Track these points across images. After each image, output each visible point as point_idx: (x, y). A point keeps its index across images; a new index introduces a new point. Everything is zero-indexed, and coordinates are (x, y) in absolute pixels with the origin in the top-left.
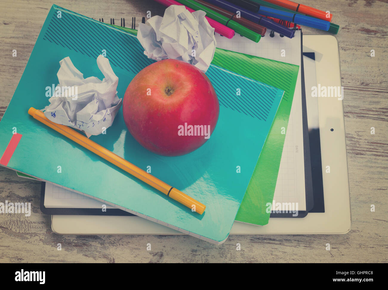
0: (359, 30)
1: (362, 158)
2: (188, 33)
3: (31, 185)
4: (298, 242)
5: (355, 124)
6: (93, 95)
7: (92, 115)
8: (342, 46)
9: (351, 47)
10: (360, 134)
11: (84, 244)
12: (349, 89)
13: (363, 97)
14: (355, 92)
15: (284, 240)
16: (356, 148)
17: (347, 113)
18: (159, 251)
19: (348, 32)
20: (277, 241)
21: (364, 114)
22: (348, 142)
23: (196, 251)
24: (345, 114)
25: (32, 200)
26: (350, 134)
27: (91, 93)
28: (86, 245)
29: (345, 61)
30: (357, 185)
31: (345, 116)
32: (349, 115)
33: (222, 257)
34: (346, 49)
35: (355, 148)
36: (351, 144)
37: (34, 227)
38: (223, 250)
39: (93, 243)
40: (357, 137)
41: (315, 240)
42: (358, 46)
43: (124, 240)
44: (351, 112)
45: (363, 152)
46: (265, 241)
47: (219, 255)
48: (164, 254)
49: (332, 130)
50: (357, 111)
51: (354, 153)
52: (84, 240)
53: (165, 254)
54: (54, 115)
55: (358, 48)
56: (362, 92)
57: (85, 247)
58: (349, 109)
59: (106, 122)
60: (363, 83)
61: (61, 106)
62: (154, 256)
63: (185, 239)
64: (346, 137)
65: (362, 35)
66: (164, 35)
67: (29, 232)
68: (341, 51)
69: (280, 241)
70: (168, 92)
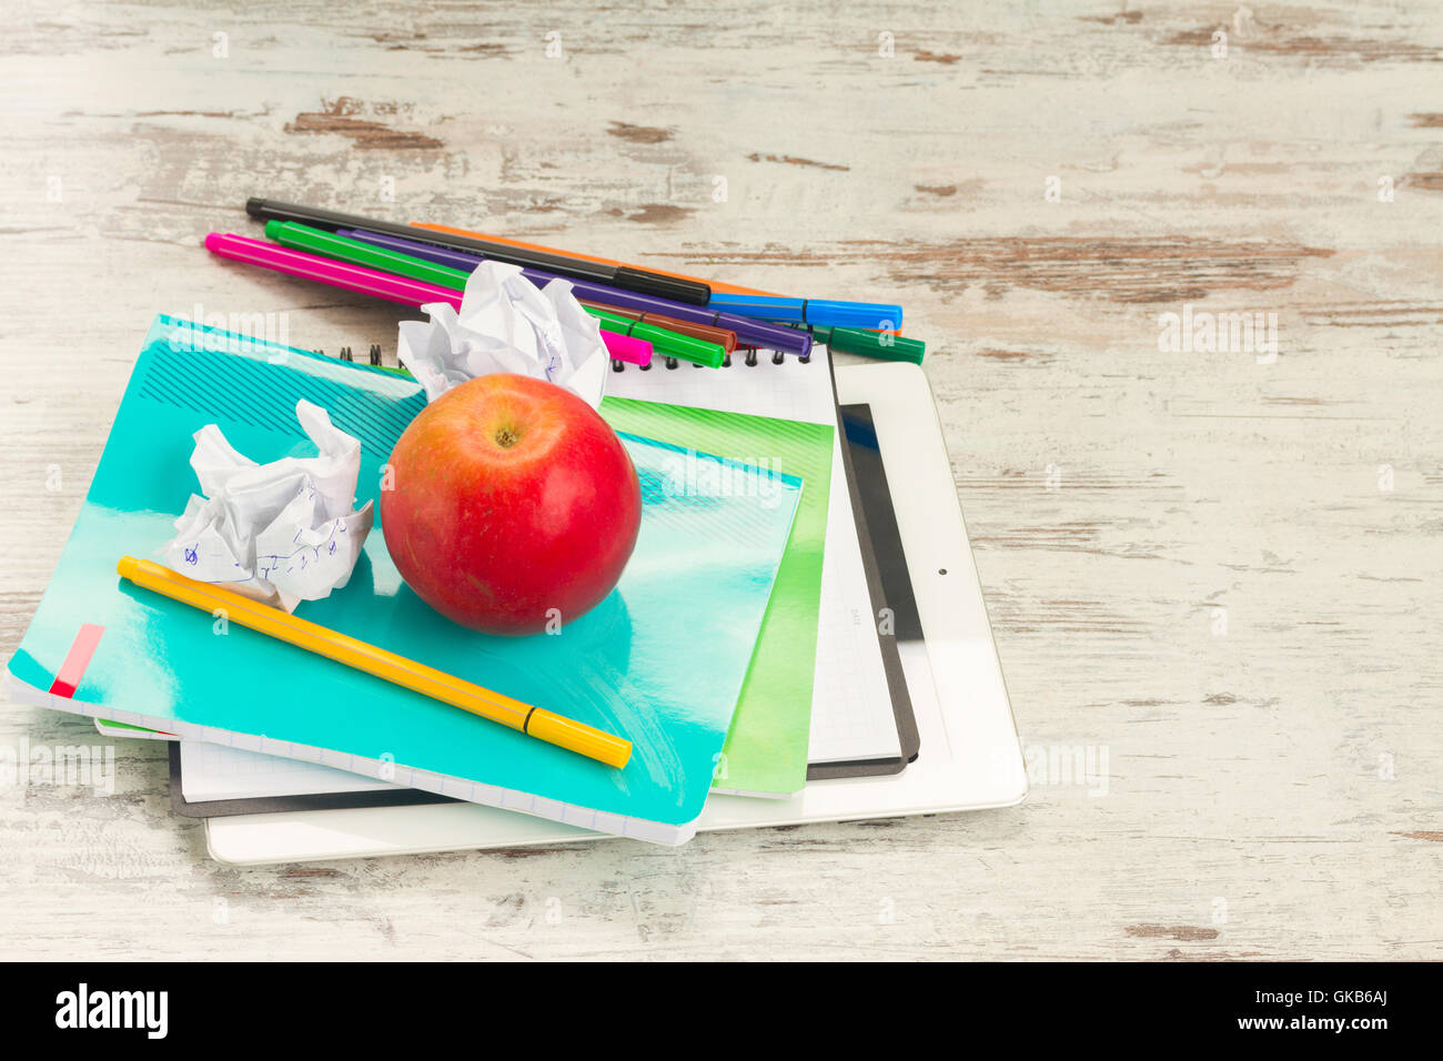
0: (978, 354)
1: (1033, 638)
2: (534, 326)
3: (135, 765)
4: (889, 843)
5: (1001, 565)
6: (301, 480)
7: (299, 527)
8: (939, 392)
9: (965, 394)
10: (1017, 584)
11: (302, 892)
12: (971, 487)
13: (1013, 501)
14: (991, 491)
15: (852, 840)
16: (1013, 618)
17: (976, 540)
18: (513, 892)
19: (949, 360)
20: (832, 844)
21: (1020, 539)
22: (991, 606)
23: (614, 884)
24: (973, 545)
25: (143, 801)
26: (990, 587)
27: (295, 478)
28: (308, 894)
29: (953, 425)
30: (1029, 702)
31: (972, 548)
32: (982, 544)
33: (687, 893)
34: (951, 398)
35: (1009, 618)
36: (998, 610)
37: (157, 862)
38: (687, 877)
39: (327, 889)
40: (1011, 592)
41: (934, 835)
42: (981, 390)
43: (411, 875)
44: (985, 539)
45: (1034, 626)
46: (801, 847)
47: (679, 889)
48: (526, 899)
49: (943, 572)
50: (1003, 533)
51: (1010, 629)
52: (301, 882)
53: (528, 898)
54: (193, 557)
55: (983, 394)
56: (1007, 491)
57: (305, 899)
58: (980, 532)
59: (336, 555)
60: (1007, 472)
61: (212, 527)
62: (500, 904)
63: (578, 859)
64: (984, 595)
65: (988, 365)
66: (472, 334)
67: (144, 875)
68: (939, 403)
69: (840, 843)
70: (505, 440)
